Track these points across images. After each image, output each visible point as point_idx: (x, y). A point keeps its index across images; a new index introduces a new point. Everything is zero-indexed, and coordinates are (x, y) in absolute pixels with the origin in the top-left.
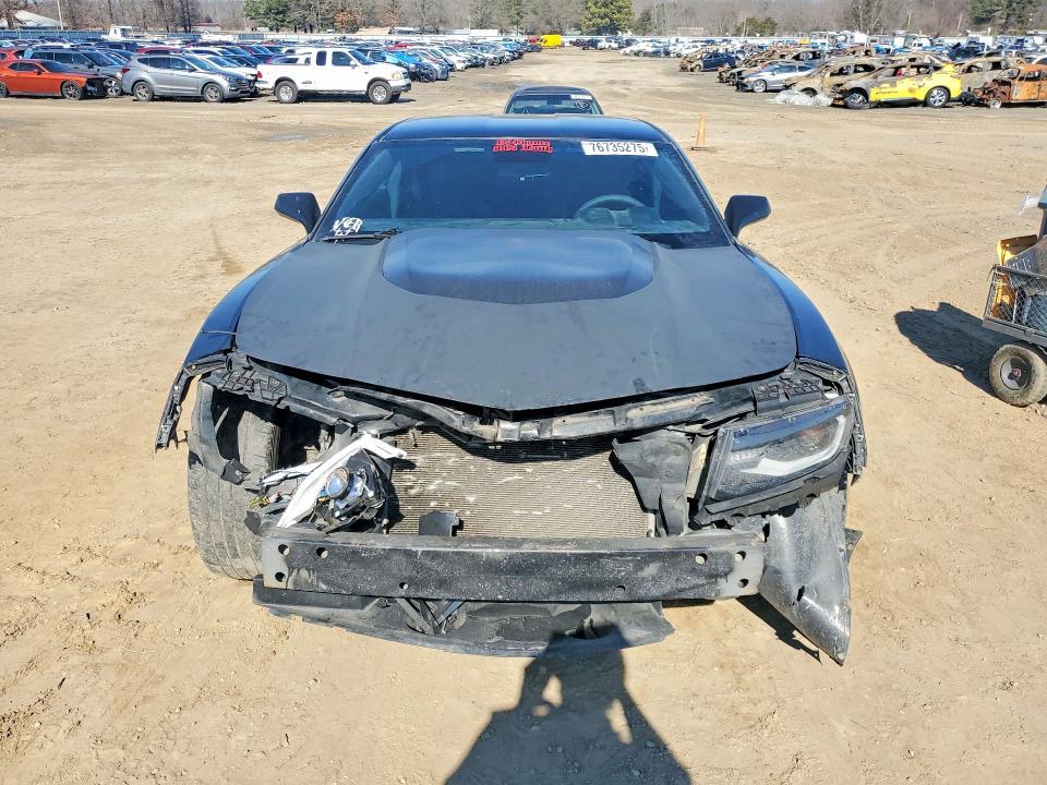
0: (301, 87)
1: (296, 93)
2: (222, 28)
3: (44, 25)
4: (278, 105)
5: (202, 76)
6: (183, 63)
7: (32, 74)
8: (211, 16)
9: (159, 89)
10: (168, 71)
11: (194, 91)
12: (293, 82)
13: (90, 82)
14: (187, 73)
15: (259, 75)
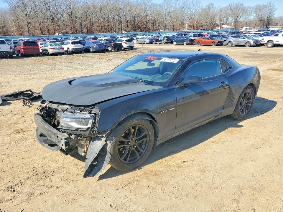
0: (275, 43)
1: (273, 44)
2: (280, 26)
3: (229, 28)
4: (267, 48)
5: (246, 40)
6: (242, 37)
7: (207, 40)
8: (278, 23)
9: (234, 43)
10: (238, 39)
11: (243, 44)
12: (273, 41)
13: (219, 42)
14: (242, 39)
15: (263, 39)
